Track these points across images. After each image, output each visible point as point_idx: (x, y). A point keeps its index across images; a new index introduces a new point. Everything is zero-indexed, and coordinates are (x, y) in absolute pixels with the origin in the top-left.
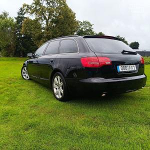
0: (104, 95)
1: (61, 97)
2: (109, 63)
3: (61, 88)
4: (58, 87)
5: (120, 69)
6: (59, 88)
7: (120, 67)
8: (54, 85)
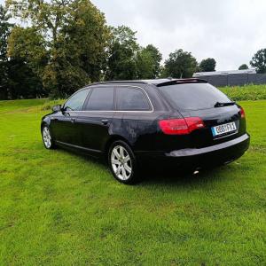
0: (196, 172)
1: (127, 178)
2: (201, 125)
3: (126, 164)
4: (119, 164)
5: (216, 131)
6: (122, 164)
7: (215, 128)
8: (113, 159)
